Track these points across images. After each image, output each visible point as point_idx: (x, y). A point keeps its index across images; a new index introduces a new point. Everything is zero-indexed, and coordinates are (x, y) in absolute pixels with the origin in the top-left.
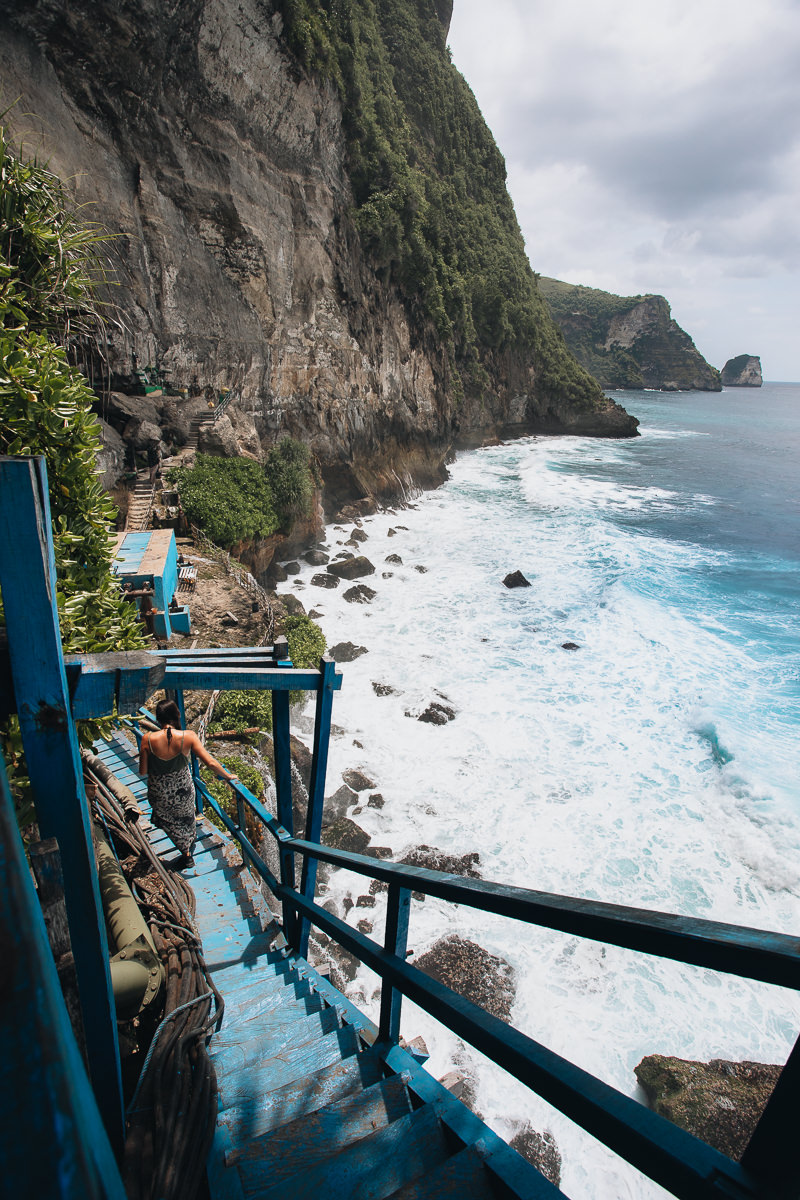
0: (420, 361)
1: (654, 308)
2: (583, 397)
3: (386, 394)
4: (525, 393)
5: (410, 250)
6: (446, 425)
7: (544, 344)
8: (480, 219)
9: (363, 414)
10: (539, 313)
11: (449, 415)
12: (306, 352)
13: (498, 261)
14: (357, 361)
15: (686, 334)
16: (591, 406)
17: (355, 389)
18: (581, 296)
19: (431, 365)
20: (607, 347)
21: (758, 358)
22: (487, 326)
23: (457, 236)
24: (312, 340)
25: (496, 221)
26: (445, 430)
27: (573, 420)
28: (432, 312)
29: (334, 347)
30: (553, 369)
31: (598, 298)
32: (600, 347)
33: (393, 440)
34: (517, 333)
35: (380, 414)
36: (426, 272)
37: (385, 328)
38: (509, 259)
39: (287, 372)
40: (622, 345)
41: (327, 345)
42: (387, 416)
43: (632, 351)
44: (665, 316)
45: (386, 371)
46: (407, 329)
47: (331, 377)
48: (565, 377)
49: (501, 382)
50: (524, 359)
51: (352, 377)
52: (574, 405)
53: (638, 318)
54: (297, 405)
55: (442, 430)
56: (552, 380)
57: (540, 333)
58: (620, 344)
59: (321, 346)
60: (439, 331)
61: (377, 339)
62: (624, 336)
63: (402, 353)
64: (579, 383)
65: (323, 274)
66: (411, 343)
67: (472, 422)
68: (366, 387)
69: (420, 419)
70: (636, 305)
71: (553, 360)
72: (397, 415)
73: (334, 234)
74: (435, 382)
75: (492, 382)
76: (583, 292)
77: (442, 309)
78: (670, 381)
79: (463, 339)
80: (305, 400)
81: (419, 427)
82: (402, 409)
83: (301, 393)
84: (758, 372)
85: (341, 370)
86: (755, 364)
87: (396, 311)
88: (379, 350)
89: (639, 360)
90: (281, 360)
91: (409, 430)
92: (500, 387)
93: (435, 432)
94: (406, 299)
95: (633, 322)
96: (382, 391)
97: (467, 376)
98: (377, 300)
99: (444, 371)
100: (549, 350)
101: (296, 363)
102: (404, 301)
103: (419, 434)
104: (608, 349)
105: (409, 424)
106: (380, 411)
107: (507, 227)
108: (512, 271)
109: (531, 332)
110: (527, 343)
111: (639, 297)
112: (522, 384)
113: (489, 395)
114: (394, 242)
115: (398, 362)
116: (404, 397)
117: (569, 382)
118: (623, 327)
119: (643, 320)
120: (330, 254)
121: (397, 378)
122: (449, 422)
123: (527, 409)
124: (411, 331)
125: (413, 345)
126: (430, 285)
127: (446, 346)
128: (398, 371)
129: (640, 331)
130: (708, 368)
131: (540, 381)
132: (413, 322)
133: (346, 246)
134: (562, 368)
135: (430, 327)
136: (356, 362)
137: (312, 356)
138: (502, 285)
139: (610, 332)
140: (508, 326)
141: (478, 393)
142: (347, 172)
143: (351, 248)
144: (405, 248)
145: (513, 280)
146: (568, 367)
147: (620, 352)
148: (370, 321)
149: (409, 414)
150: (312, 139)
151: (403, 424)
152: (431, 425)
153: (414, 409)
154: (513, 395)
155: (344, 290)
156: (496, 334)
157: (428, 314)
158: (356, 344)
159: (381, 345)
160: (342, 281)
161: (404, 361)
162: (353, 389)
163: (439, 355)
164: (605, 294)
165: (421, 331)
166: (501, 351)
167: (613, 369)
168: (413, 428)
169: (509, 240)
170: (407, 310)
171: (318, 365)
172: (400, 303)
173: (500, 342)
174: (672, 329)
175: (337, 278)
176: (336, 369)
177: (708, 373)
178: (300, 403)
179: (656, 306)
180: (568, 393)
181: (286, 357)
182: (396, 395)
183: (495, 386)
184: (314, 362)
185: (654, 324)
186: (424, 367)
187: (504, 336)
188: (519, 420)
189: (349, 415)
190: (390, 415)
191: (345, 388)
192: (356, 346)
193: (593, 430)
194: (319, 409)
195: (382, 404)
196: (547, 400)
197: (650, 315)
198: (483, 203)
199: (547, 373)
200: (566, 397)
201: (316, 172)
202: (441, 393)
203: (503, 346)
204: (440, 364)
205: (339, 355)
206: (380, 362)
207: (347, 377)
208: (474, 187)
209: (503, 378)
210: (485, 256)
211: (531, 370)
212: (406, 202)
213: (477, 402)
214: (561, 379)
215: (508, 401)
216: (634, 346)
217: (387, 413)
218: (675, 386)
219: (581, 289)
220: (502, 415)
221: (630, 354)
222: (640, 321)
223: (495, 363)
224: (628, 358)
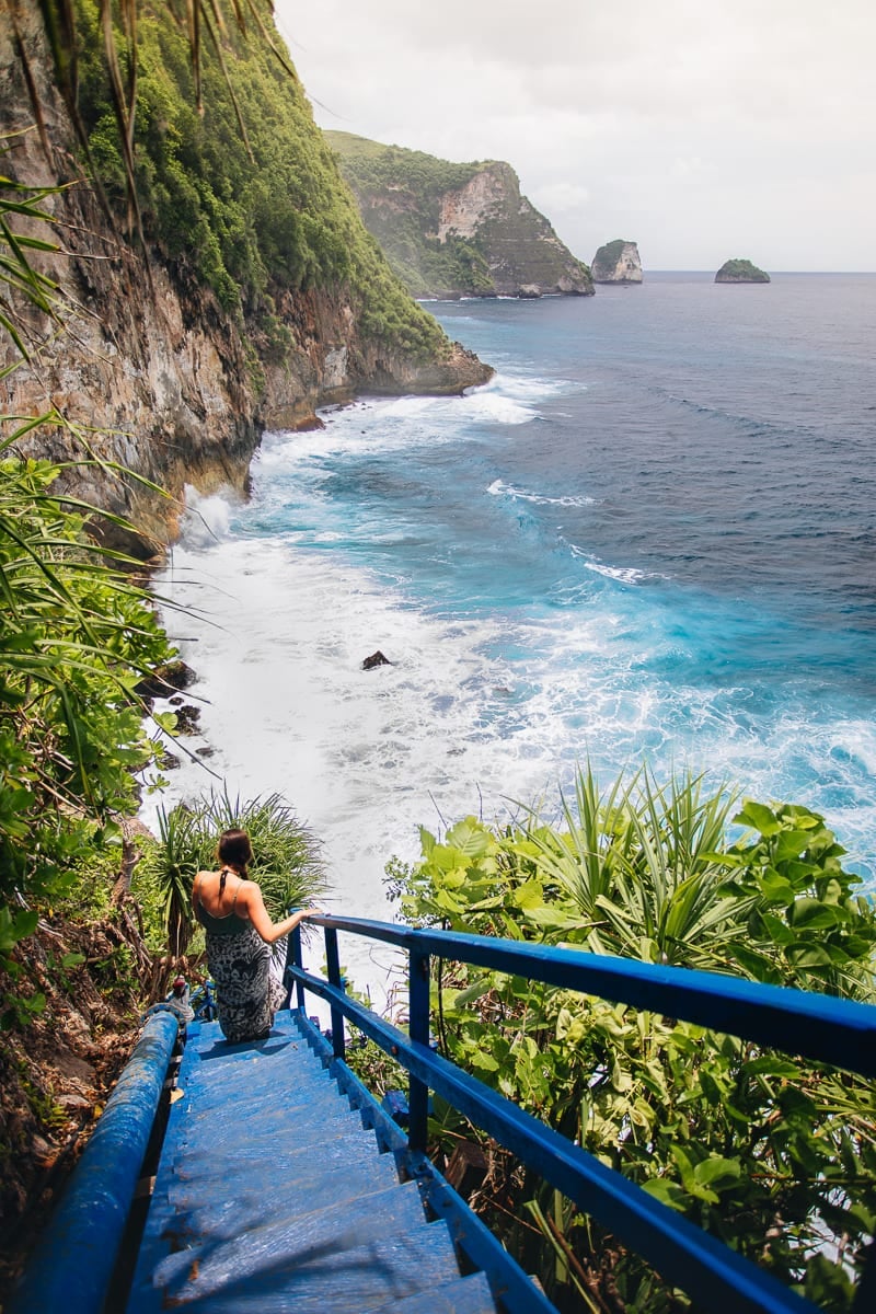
0: (201, 344)
1: (497, 180)
2: (420, 343)
3: (161, 402)
4: (343, 346)
5: (168, 195)
6: (247, 426)
7: (359, 270)
8: (246, 88)
9: (135, 441)
10: (347, 224)
11: (249, 413)
12: (46, 374)
13: (281, 154)
14: (117, 371)
15: (542, 217)
16: (433, 355)
17: (120, 413)
18: (397, 162)
19: (217, 348)
20: (442, 236)
21: (634, 244)
22: (280, 258)
23: (218, 121)
24: (52, 357)
25: (267, 82)
26: (246, 433)
27: (411, 376)
28: (209, 276)
29: (83, 361)
30: (375, 306)
31: (421, 165)
32: (430, 236)
33: (180, 463)
34: (322, 262)
35: (156, 433)
36: (193, 222)
37: (146, 310)
38: (296, 148)
39: (24, 409)
40: (461, 234)
41: (73, 361)
42: (167, 434)
43: (476, 243)
44: (513, 191)
45: (158, 367)
46: (176, 301)
47: (85, 402)
48: (393, 317)
49: (308, 334)
50: (336, 297)
51: (114, 395)
52: (410, 356)
53: (478, 192)
54: (43, 451)
55: (242, 433)
56: (376, 322)
57: (352, 255)
58: (458, 233)
59: (65, 362)
60: (222, 300)
61: (138, 330)
62: (462, 220)
63: (174, 337)
64: (413, 324)
65: (55, 264)
66: (184, 321)
67: (276, 400)
68: (133, 402)
69: (210, 424)
70: (472, 176)
71: (374, 293)
72: (180, 428)
73: (62, 202)
74: (225, 370)
75: (295, 335)
76: (399, 156)
77: (221, 269)
78: (529, 283)
79: (251, 288)
80: (54, 443)
81: (211, 436)
82: (185, 418)
83: (46, 433)
84: (637, 263)
85: (98, 390)
86: (631, 252)
87: (159, 278)
88: (143, 345)
89: (487, 254)
90: (12, 394)
91: (199, 444)
92: (308, 341)
93: (232, 437)
94: (169, 261)
95: (471, 201)
96: (155, 400)
97: (262, 337)
98: (131, 274)
99: (236, 354)
100: (367, 279)
101: (34, 394)
102: (167, 263)
103: (214, 446)
104: (443, 241)
105: (198, 438)
106: (156, 428)
107: (286, 92)
108: (303, 167)
109: (340, 258)
110: (337, 274)
111: (476, 164)
112: (336, 332)
113: (296, 357)
114: (144, 191)
115: (171, 351)
116: (185, 400)
117: (400, 325)
118: (459, 208)
119: (486, 197)
120: (61, 235)
121: (172, 376)
122: (250, 421)
123: (347, 365)
124: (182, 304)
125: (189, 322)
126: (202, 239)
127: (233, 318)
128: (172, 364)
129: (483, 213)
130: (576, 264)
131: (361, 324)
132: (183, 291)
133: (81, 218)
134: (388, 305)
135: (209, 297)
136: (115, 373)
137: (55, 378)
138: (291, 189)
139: (443, 216)
140: (309, 254)
141: (280, 358)
142: (60, 90)
143: (90, 218)
144: (159, 193)
145: (305, 180)
146: (397, 302)
147: (460, 244)
148: (126, 308)
149: (195, 421)
150: (11, 75)
151: (189, 438)
152: (227, 430)
153: (201, 414)
154: (327, 349)
155: (90, 285)
156: (293, 268)
157: (203, 280)
158: (113, 348)
159: (145, 336)
160: (86, 274)
161: (178, 349)
162: (118, 413)
163: (226, 333)
164: (429, 158)
165: (196, 303)
166: (303, 290)
167: (453, 269)
168: (203, 441)
169: (291, 114)
170: (173, 275)
171: (65, 389)
172: (162, 266)
173: (300, 278)
174: (524, 210)
175: (77, 269)
176: (90, 389)
177: (575, 271)
178: (47, 448)
179: (501, 175)
180: (400, 340)
181: (19, 388)
182: (174, 401)
183: (300, 341)
184: (59, 387)
185: (499, 203)
186: (207, 351)
187: (304, 269)
188: (340, 382)
189: (118, 448)
190: (171, 430)
191: (107, 414)
192: (113, 351)
193: (438, 388)
194: (76, 450)
195: (158, 418)
196: (373, 350)
197: (493, 190)
198: (247, 59)
199: (368, 312)
200: (398, 345)
201: (22, 116)
202: (235, 383)
203: (304, 283)
204: (229, 345)
205: (93, 371)
206: (147, 361)
207: (108, 397)
208: (229, 31)
209: (311, 327)
210: (262, 149)
211: (347, 311)
212: (152, 122)
213: (280, 372)
214: (389, 321)
215: (321, 360)
216: (476, 234)
217: (167, 428)
218: (536, 291)
219: (396, 152)
220: (315, 380)
221: (473, 247)
222: (481, 199)
223: (297, 307)
224: (470, 252)
